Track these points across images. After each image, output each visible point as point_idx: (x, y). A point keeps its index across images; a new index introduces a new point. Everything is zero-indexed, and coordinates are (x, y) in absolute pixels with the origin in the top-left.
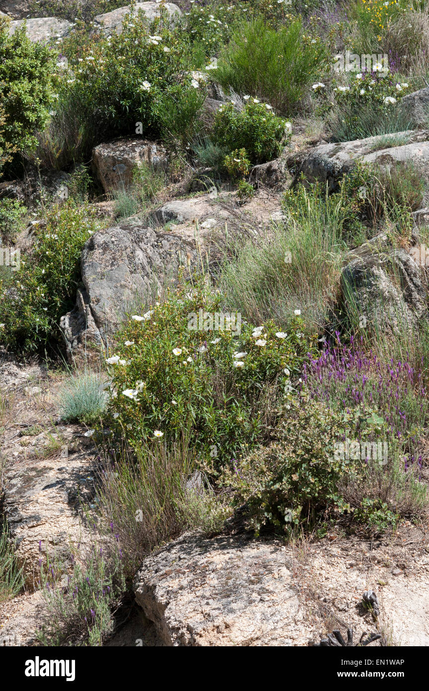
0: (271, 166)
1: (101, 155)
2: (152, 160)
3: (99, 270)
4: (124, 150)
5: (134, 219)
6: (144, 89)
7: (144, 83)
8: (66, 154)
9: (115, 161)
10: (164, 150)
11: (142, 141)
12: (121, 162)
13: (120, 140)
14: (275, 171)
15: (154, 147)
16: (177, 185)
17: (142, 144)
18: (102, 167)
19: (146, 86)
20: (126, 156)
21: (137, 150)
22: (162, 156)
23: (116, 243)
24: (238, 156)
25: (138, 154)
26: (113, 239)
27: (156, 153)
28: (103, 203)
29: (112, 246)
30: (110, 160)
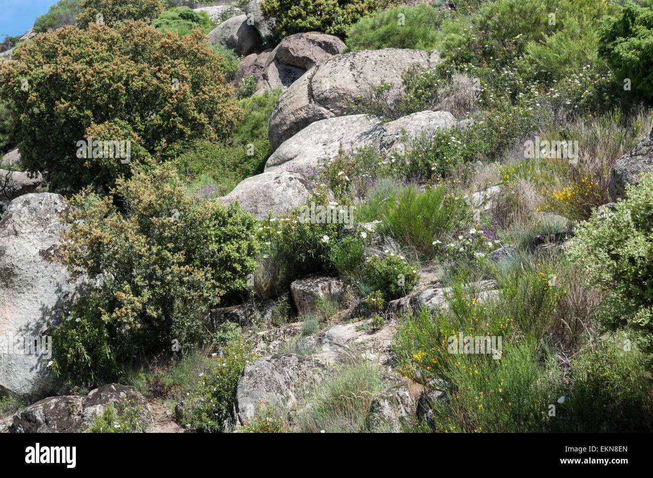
0: (400, 302)
1: (295, 289)
2: (332, 292)
3: (245, 390)
4: (311, 285)
5: (310, 338)
6: (324, 241)
7: (324, 237)
8: (272, 288)
9: (304, 293)
10: (341, 283)
11: (324, 278)
12: (309, 294)
13: (309, 277)
14: (402, 306)
15: (334, 282)
16: (348, 310)
17: (324, 280)
18: (296, 297)
19: (326, 239)
20: (312, 290)
21: (320, 285)
22: (340, 288)
23: (258, 371)
24: (374, 296)
25: (320, 288)
26: (257, 369)
27: (335, 286)
28: (296, 324)
29: (255, 374)
30: (301, 292)
